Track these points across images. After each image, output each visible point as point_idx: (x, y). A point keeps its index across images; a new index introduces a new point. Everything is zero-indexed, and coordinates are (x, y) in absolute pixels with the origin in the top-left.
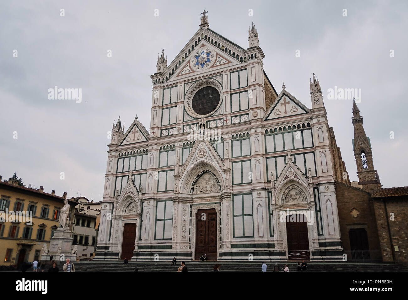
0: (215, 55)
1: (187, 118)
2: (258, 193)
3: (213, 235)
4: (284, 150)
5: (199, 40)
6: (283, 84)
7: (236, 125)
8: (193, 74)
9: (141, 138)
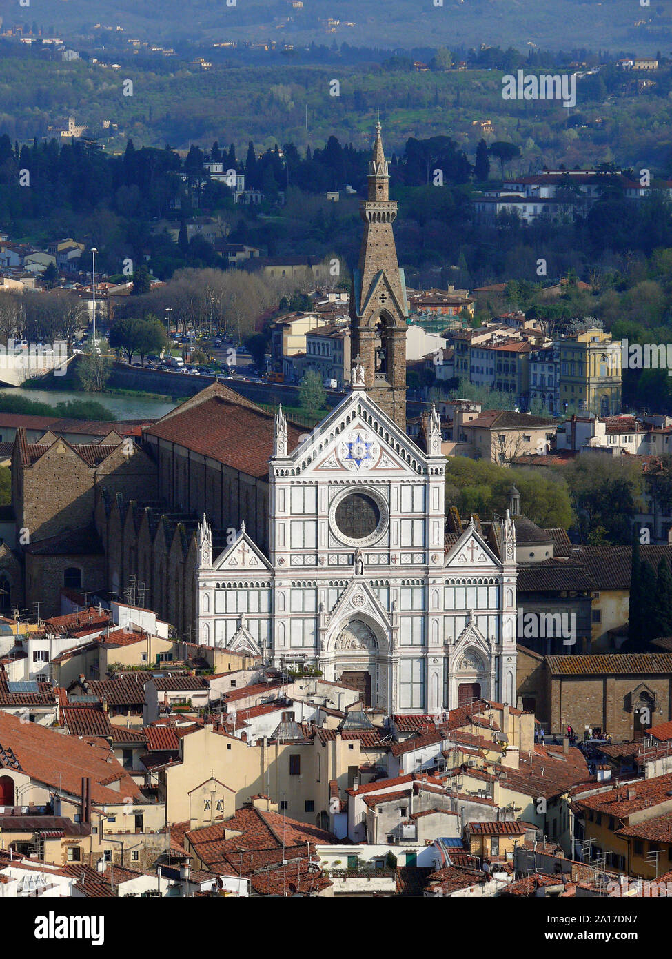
0: (379, 449)
1: (333, 544)
2: (434, 660)
4: (466, 609)
5: (354, 416)
7: (408, 567)
8: (342, 473)
9: (256, 563)
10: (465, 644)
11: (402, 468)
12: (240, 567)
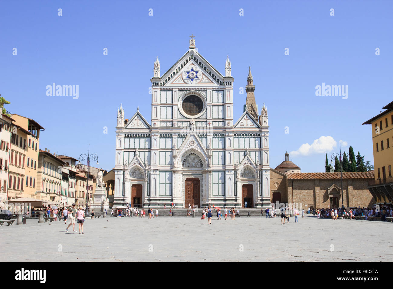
0: (202, 74)
1: (180, 117)
2: (229, 172)
3: (197, 194)
4: (245, 148)
5: (190, 60)
7: (216, 128)
8: (185, 85)
10: (244, 164)
11: (213, 83)
12: (136, 127)
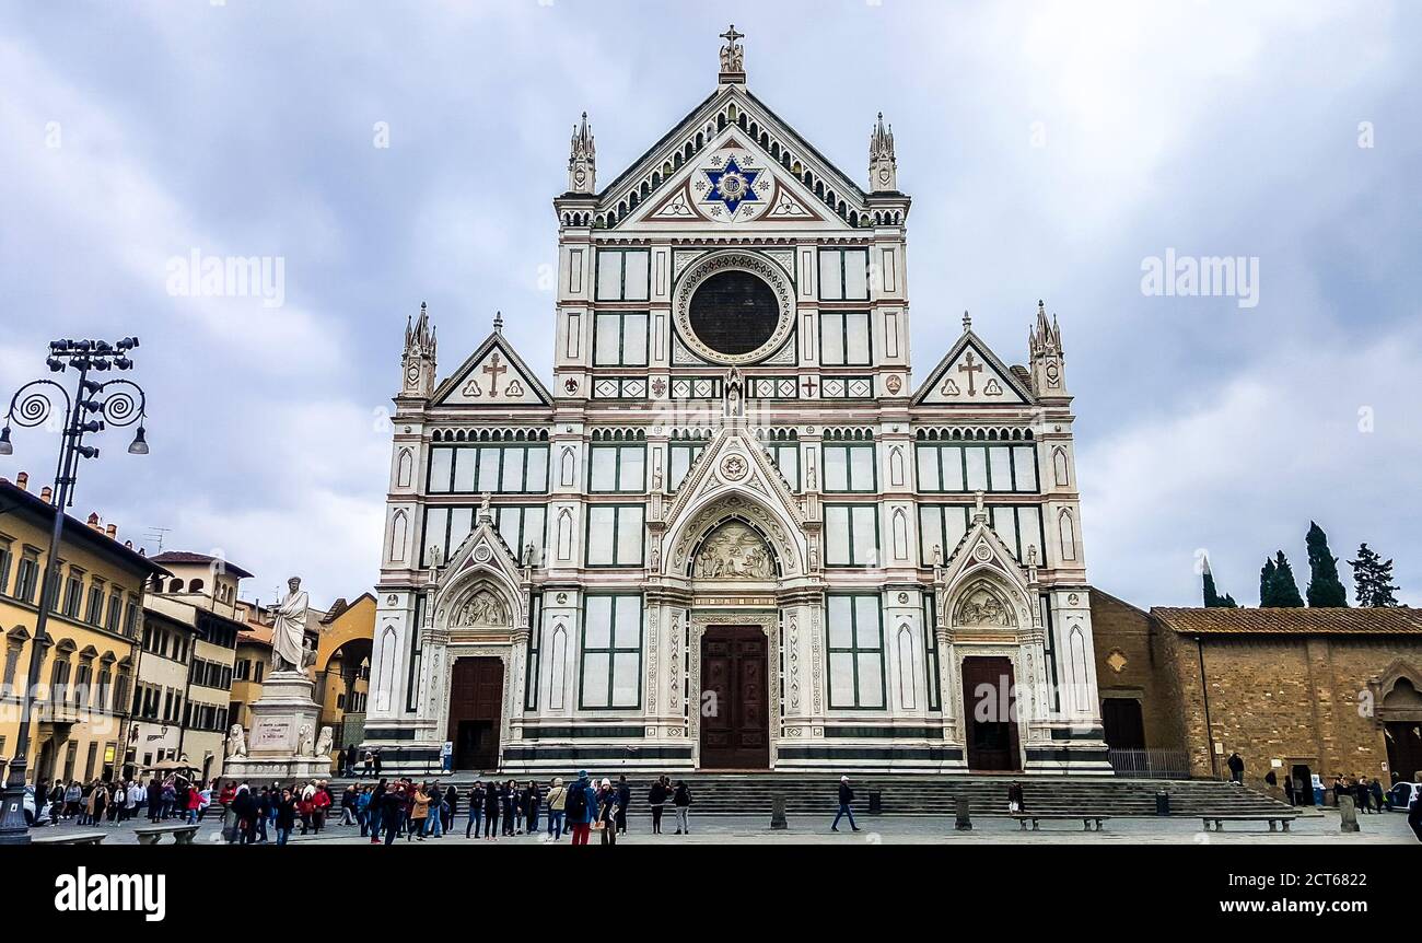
0: (771, 182)
2: (900, 596)
3: (754, 699)
4: (966, 491)
5: (722, 124)
6: (966, 314)
7: (837, 403)
8: (700, 226)
9: (520, 393)
10: (968, 565)
11: (817, 218)
12: (485, 399)
